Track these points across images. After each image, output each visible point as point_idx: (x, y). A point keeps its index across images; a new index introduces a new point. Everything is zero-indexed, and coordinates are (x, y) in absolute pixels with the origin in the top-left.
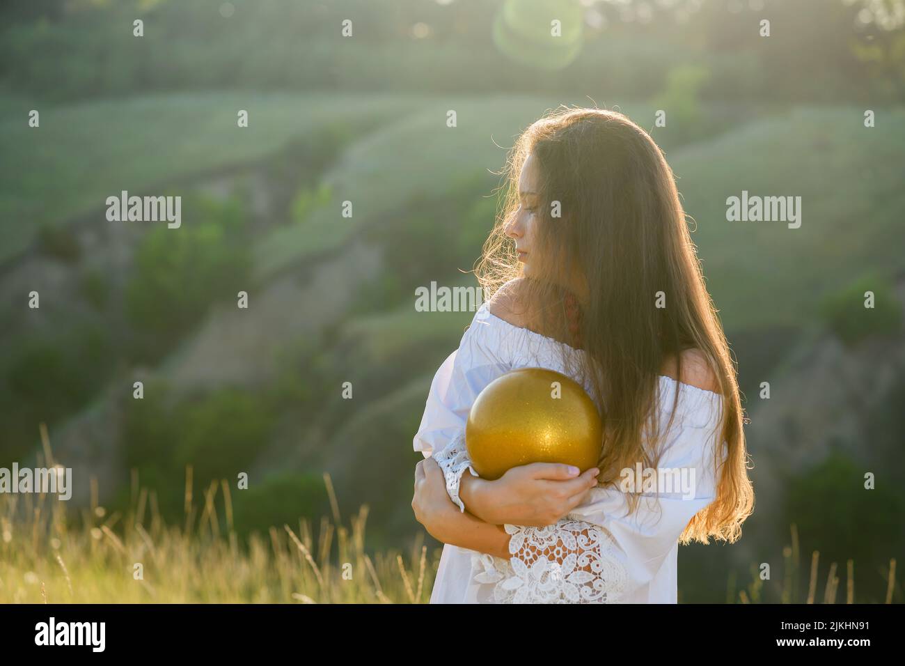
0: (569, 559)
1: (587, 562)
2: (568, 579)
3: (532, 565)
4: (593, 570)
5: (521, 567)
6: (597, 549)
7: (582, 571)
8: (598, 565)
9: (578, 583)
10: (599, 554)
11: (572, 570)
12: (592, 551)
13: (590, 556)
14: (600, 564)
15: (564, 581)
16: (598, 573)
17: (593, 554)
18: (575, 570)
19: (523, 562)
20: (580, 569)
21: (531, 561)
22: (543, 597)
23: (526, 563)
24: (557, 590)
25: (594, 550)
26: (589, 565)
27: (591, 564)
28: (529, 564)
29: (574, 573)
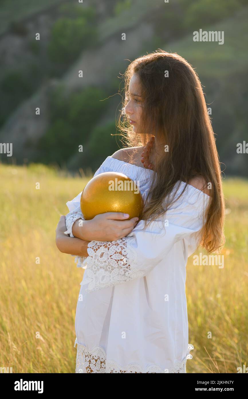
0: (113, 248)
1: (120, 250)
2: (112, 257)
3: (97, 251)
4: (123, 254)
5: (92, 252)
6: (125, 244)
7: (118, 254)
8: (125, 251)
9: (117, 259)
10: (126, 246)
11: (114, 253)
12: (123, 245)
13: (122, 247)
14: (126, 250)
15: (110, 258)
16: (125, 255)
17: (123, 246)
18: (115, 253)
19: (93, 250)
20: (118, 253)
21: (97, 250)
22: (101, 264)
23: (94, 250)
24: (107, 261)
25: (124, 244)
26: (121, 251)
27: (122, 251)
28: (95, 251)
29: (115, 254)
